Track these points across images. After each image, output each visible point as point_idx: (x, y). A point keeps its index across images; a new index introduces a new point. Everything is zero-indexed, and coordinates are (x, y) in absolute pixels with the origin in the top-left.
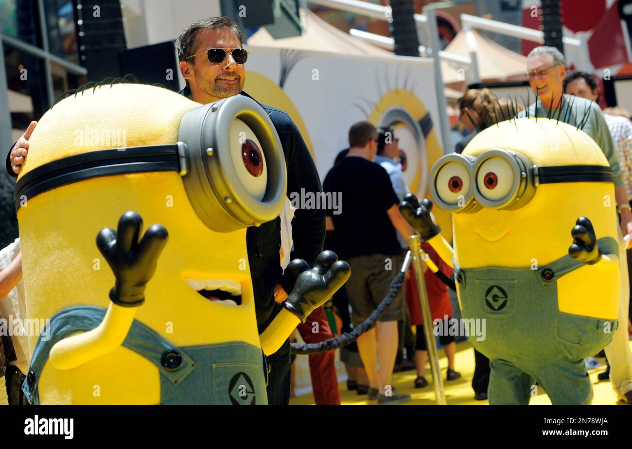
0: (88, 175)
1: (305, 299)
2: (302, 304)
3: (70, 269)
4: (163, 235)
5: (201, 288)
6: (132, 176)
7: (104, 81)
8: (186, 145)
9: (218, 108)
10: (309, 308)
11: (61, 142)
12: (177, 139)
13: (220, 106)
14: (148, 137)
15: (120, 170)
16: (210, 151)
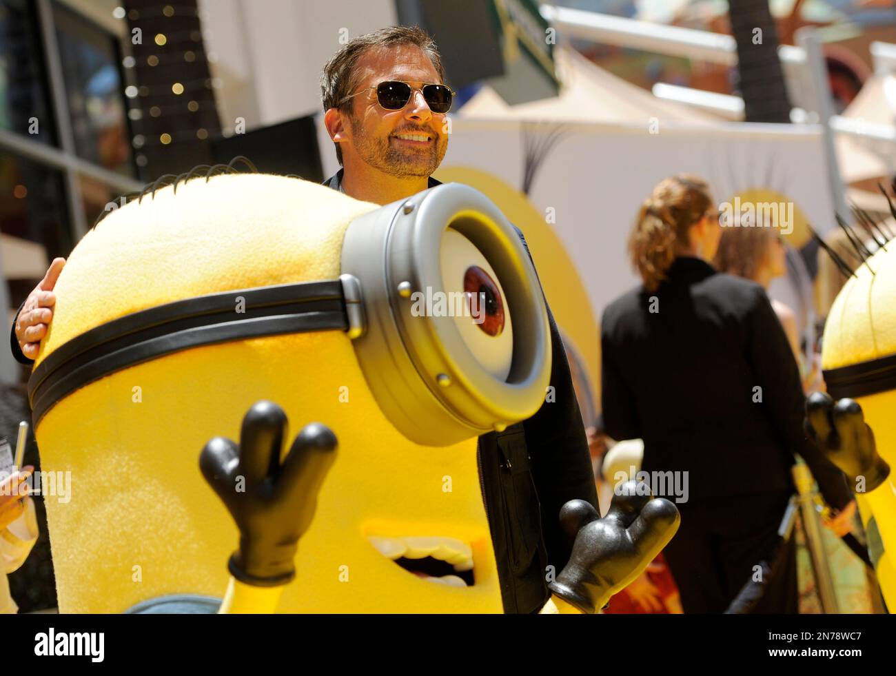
0: (174, 345)
1: (593, 576)
2: (588, 585)
3: (147, 527)
4: (328, 443)
5: (399, 553)
6: (258, 343)
7: (191, 171)
8: (357, 280)
9: (416, 207)
10: (602, 594)
11: (117, 287)
12: (340, 270)
13: (420, 203)
14: (285, 267)
15: (235, 333)
16: (404, 289)
